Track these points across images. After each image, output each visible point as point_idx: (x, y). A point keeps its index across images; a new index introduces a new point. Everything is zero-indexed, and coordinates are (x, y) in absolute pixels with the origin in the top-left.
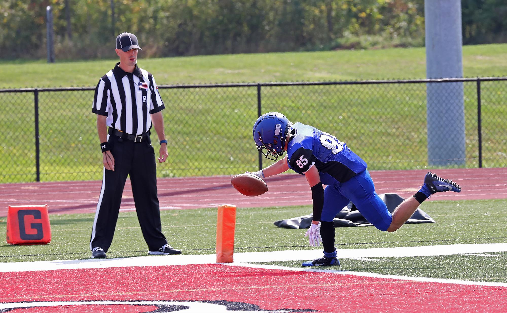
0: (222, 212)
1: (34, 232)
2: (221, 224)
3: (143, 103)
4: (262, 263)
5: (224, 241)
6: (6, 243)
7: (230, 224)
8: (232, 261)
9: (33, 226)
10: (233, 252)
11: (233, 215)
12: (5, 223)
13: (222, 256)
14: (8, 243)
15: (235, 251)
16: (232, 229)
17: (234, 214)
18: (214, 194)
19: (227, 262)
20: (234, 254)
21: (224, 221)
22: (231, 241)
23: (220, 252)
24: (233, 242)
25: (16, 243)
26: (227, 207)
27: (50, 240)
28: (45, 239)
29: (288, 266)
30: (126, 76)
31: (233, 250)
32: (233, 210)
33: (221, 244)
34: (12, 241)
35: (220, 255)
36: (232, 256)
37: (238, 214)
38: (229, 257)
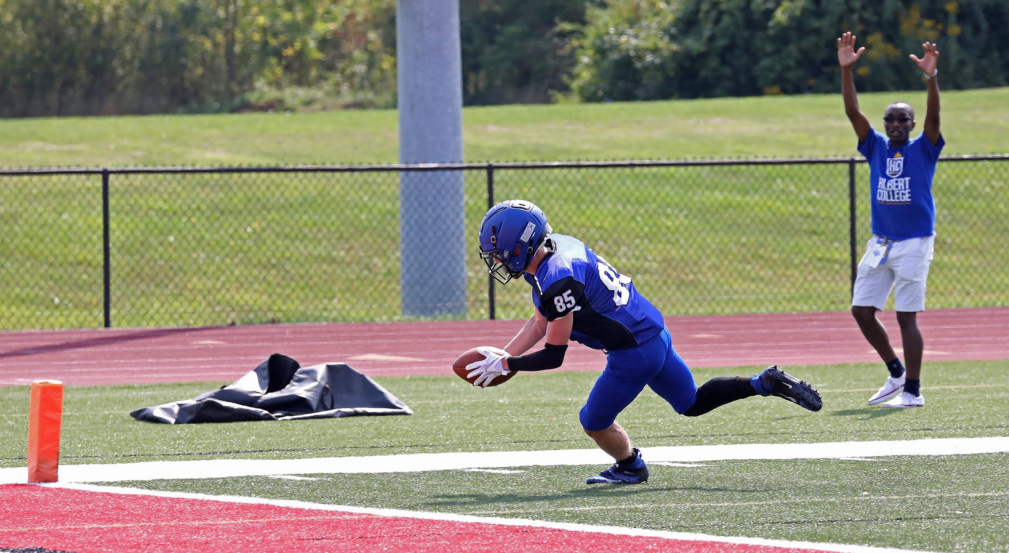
0: (39, 393)
2: (37, 414)
4: (109, 484)
5: (41, 445)
7: (52, 415)
8: (55, 479)
10: (58, 464)
11: (57, 399)
13: (38, 470)
15: (60, 461)
16: (57, 423)
17: (60, 397)
18: (24, 361)
19: (46, 482)
20: (60, 467)
21: (42, 409)
22: (54, 444)
23: (34, 464)
24: (58, 446)
26: (47, 385)
29: (155, 488)
31: (58, 460)
32: (58, 389)
33: (35, 449)
35: (35, 470)
36: (56, 470)
37: (66, 396)
38: (50, 472)
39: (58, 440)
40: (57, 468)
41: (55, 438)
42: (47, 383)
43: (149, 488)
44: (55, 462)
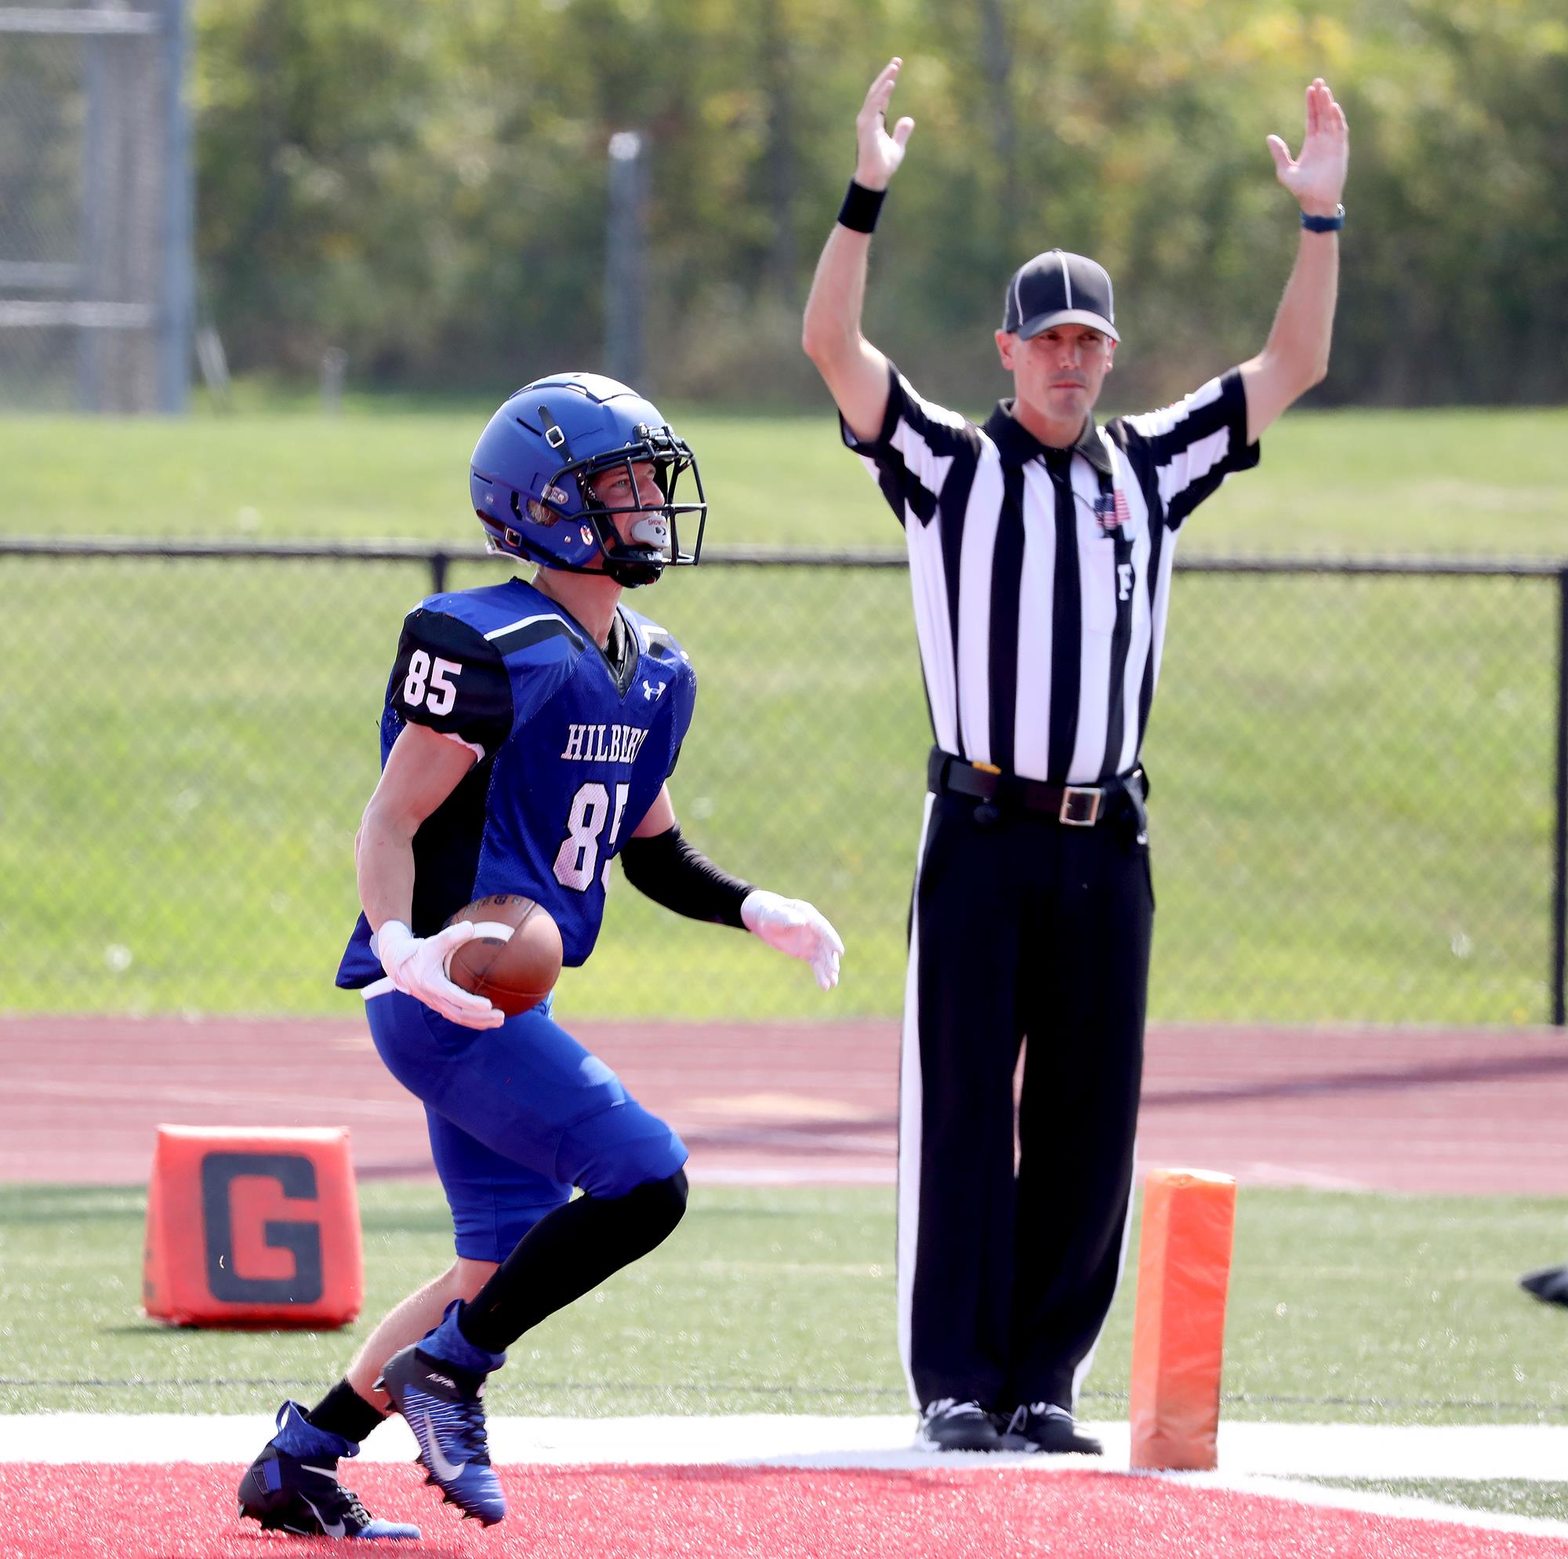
0: (1164, 1207)
1: (278, 1266)
2: (1159, 1268)
3: (1119, 602)
4: (1362, 1484)
5: (1168, 1357)
6: (139, 1315)
7: (1201, 1273)
8: (1207, 1462)
9: (277, 1234)
10: (1216, 1418)
11: (1217, 1227)
12: (134, 1215)
13: (1158, 1434)
14: (151, 1313)
15: (1223, 1411)
16: (1214, 1296)
17: (1226, 1219)
19: (1180, 1467)
20: (1222, 1426)
21: (1173, 1253)
22: (1206, 1358)
23: (1147, 1413)
24: (1217, 1363)
25: (187, 1319)
26: (1190, 1184)
27: (354, 1311)
28: (330, 1303)
29: (1489, 1505)
30: (1042, 458)
31: (1217, 1405)
32: (1220, 1199)
33: (1152, 1369)
34: (166, 1307)
35: (1150, 1431)
36: (1210, 1436)
37: (1242, 1214)
38: (1194, 1442)
39: (1217, 1347)
40: (1215, 1429)
41: (1210, 1341)
42: (1189, 1178)
43: (1471, 1503)
44: (1209, 1413)
